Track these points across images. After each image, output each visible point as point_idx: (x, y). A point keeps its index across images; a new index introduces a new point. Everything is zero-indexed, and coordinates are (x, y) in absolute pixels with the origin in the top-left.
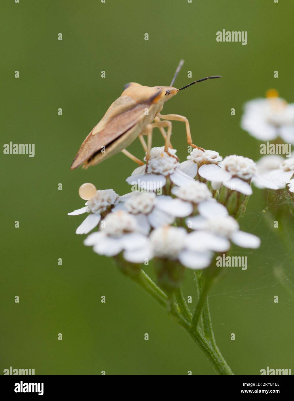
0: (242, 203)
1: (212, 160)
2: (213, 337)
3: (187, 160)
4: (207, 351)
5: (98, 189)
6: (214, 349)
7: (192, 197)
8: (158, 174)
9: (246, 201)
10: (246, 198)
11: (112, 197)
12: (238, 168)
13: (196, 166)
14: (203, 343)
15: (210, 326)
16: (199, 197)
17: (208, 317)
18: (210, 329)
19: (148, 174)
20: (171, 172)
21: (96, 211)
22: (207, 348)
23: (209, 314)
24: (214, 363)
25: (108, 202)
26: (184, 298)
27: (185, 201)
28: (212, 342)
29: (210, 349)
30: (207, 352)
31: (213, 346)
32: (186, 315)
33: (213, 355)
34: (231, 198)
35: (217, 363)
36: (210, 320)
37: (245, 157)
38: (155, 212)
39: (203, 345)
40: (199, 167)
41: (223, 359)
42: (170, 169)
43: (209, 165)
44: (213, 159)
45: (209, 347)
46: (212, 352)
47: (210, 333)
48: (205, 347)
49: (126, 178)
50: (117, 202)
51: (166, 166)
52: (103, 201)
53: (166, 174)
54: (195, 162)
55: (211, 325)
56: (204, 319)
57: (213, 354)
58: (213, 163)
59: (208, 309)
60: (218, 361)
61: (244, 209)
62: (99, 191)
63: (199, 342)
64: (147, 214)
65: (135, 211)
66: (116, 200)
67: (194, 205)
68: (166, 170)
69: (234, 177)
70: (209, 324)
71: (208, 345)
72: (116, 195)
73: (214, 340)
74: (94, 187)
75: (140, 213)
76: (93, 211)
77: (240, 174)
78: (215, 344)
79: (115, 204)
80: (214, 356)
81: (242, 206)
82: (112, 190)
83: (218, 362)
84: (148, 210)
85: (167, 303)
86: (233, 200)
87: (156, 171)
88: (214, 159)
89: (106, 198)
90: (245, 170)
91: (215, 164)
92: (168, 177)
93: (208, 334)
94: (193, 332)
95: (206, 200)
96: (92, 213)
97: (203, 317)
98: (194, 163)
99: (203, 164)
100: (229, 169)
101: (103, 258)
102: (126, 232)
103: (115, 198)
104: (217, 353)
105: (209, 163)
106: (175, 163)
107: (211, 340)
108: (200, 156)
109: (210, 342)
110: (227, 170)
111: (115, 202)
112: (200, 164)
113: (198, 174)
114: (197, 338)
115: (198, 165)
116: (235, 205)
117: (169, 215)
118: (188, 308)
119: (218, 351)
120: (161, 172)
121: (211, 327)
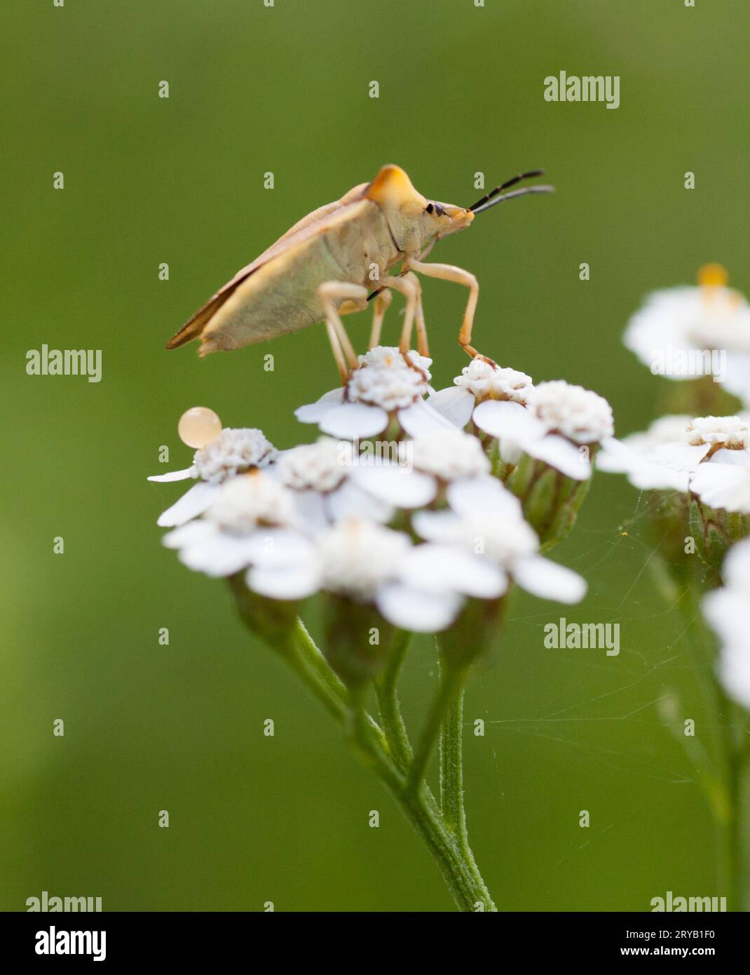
0: (566, 500)
1: (513, 390)
2: (464, 825)
3: (455, 385)
4: (442, 855)
5: (224, 427)
6: (463, 854)
7: (440, 464)
8: (371, 404)
9: (579, 498)
10: (580, 489)
11: (254, 447)
12: (565, 412)
13: (472, 400)
14: (433, 833)
15: (457, 797)
16: (455, 467)
17: (457, 774)
18: (457, 802)
19: (349, 402)
20: (402, 403)
21: (212, 474)
22: (443, 848)
23: (461, 766)
24: (457, 886)
25: (244, 457)
26: (401, 717)
27: (419, 470)
28: (459, 836)
29: (450, 852)
30: (441, 858)
31: (460, 845)
32: (401, 760)
33: (456, 866)
34: (539, 486)
35: (465, 889)
36: (461, 782)
37: (587, 388)
38: (347, 490)
39: (433, 839)
40: (476, 404)
41: (481, 881)
42: (402, 396)
43: (504, 404)
44: (516, 389)
45: (448, 846)
46: (454, 859)
47: (458, 812)
48: (437, 844)
49: (297, 407)
50: (267, 460)
51: (393, 388)
52: (231, 452)
53: (390, 405)
54: (471, 392)
55: (461, 793)
56: (446, 778)
57: (456, 863)
58: (513, 398)
59: (460, 754)
60: (469, 884)
61: (570, 518)
62: (228, 430)
63: (423, 828)
64: (326, 493)
65: (300, 483)
66: (264, 456)
67: (442, 483)
68: (392, 397)
69: (554, 432)
70: (457, 790)
71: (447, 840)
72: (266, 444)
73: (465, 833)
74: (216, 420)
75: (309, 487)
76: (204, 477)
77: (567, 428)
78: (465, 840)
79: (260, 465)
80: (458, 869)
81: (566, 508)
82: (260, 432)
83: (466, 885)
84: (330, 483)
85: (347, 712)
86: (546, 489)
87: (367, 397)
88: (518, 391)
89: (239, 447)
90: (580, 420)
91: (518, 402)
92: (393, 413)
93: (451, 814)
94: (409, 798)
95: (472, 476)
96: (204, 481)
97: (445, 772)
98: (467, 393)
99: (490, 398)
100: (544, 412)
101: (200, 578)
102: (265, 524)
103: (263, 450)
104: (467, 863)
105: (504, 398)
106: (418, 384)
107: (458, 831)
108: (484, 378)
109: (453, 835)
110: (539, 416)
111: (260, 461)
112: (483, 398)
113: (472, 420)
114: (420, 817)
115: (476, 399)
116: (547, 504)
117: (379, 502)
118: (408, 742)
119: (471, 858)
120: (378, 400)
121: (462, 800)
